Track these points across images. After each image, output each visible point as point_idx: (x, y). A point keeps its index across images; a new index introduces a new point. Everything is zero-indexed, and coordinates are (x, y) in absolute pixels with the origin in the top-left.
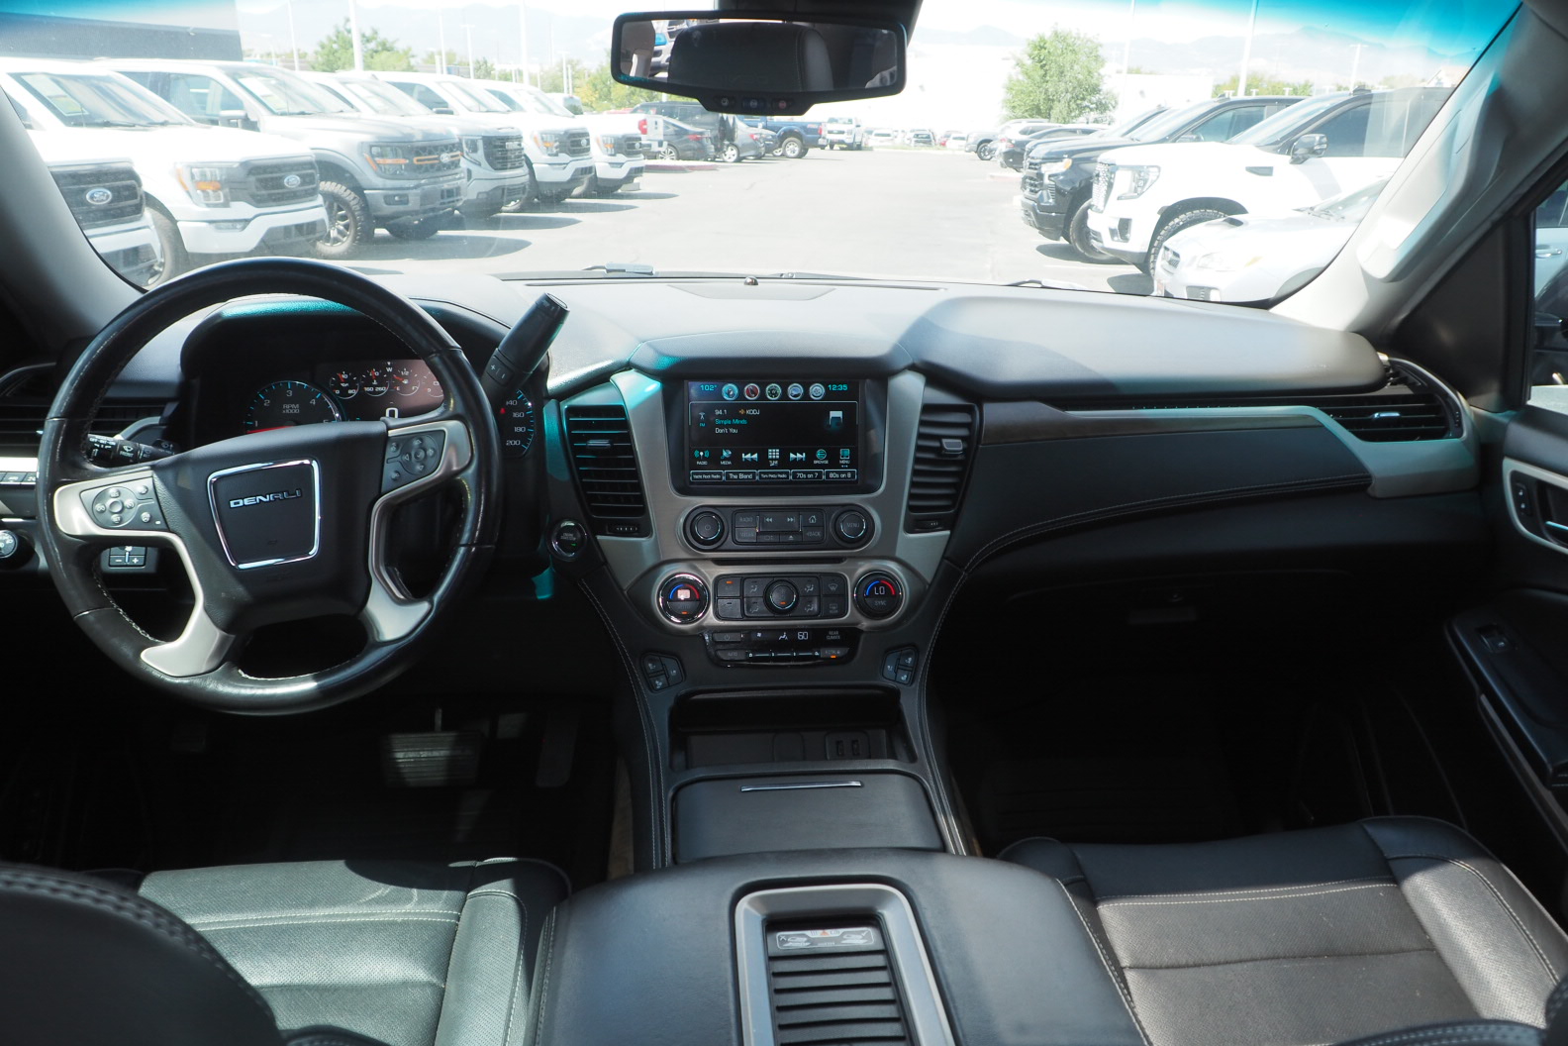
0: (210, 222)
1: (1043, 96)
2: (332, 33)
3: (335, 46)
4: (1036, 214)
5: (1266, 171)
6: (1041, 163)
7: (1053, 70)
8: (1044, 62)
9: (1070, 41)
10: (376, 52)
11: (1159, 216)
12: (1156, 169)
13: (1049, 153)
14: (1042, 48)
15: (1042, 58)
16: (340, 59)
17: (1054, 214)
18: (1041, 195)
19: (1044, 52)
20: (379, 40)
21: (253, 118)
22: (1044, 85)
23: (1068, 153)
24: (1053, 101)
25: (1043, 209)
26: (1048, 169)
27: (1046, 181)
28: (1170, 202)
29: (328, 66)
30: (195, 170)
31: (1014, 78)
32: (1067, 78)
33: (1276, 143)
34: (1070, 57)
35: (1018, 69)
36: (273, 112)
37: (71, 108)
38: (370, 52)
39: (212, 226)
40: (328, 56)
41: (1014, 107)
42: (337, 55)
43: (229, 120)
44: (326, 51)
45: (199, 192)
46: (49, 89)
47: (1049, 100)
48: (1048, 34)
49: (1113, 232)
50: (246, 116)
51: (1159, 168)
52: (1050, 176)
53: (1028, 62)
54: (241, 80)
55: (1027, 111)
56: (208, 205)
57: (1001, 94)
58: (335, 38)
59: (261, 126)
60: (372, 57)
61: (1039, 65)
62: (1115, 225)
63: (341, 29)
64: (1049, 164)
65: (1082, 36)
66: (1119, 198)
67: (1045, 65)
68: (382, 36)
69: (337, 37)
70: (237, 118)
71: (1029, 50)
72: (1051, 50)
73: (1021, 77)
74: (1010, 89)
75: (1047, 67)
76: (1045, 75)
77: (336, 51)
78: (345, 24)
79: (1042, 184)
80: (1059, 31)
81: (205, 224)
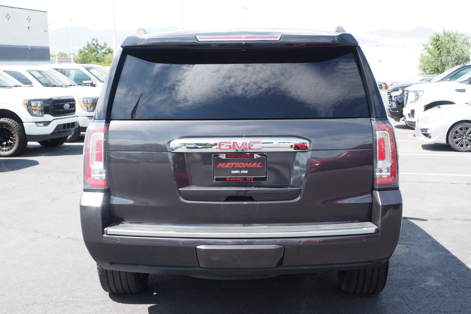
0: (88, 117)
1: (439, 63)
2: (86, 45)
3: (87, 51)
4: (390, 112)
5: (463, 91)
6: (391, 92)
7: (444, 50)
8: (439, 47)
9: (452, 36)
10: (106, 53)
11: (424, 108)
12: (422, 92)
13: (394, 88)
14: (438, 40)
15: (438, 45)
16: (89, 58)
17: (397, 111)
18: (392, 104)
19: (439, 42)
20: (107, 48)
21: (94, 83)
22: (440, 58)
23: (401, 87)
24: (445, 65)
25: (392, 109)
26: (394, 94)
27: (393, 99)
28: (428, 103)
29: (83, 61)
30: (84, 100)
31: (424, 55)
32: (451, 54)
33: (466, 81)
34: (452, 44)
35: (426, 51)
36: (101, 81)
37: (44, 81)
38: (103, 54)
39: (88, 118)
40: (83, 56)
41: (425, 69)
42: (88, 56)
43: (86, 84)
44: (82, 54)
45: (85, 107)
46: (38, 75)
47: (443, 65)
48: (441, 33)
49: (409, 115)
50: (92, 82)
51: (423, 91)
52: (394, 97)
53: (431, 47)
54: (90, 71)
55: (431, 71)
56: (88, 111)
57: (418, 63)
58: (87, 48)
59: (97, 86)
60: (104, 56)
61: (437, 48)
62: (410, 112)
63: (90, 43)
64: (394, 92)
65: (459, 33)
66: (410, 103)
67: (440, 48)
68: (108, 46)
69: (88, 47)
70: (89, 83)
71: (431, 41)
72: (443, 41)
73: (427, 55)
74: (422, 61)
75: (441, 50)
76: (440, 53)
77: (87, 54)
78: (92, 41)
79: (392, 100)
80: (446, 31)
81: (86, 117)
